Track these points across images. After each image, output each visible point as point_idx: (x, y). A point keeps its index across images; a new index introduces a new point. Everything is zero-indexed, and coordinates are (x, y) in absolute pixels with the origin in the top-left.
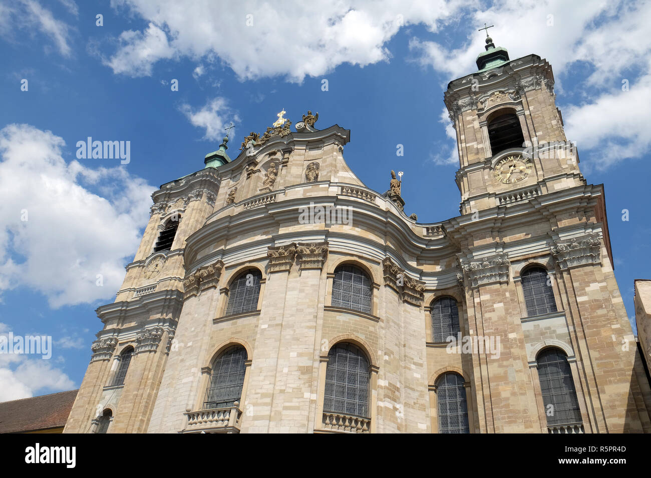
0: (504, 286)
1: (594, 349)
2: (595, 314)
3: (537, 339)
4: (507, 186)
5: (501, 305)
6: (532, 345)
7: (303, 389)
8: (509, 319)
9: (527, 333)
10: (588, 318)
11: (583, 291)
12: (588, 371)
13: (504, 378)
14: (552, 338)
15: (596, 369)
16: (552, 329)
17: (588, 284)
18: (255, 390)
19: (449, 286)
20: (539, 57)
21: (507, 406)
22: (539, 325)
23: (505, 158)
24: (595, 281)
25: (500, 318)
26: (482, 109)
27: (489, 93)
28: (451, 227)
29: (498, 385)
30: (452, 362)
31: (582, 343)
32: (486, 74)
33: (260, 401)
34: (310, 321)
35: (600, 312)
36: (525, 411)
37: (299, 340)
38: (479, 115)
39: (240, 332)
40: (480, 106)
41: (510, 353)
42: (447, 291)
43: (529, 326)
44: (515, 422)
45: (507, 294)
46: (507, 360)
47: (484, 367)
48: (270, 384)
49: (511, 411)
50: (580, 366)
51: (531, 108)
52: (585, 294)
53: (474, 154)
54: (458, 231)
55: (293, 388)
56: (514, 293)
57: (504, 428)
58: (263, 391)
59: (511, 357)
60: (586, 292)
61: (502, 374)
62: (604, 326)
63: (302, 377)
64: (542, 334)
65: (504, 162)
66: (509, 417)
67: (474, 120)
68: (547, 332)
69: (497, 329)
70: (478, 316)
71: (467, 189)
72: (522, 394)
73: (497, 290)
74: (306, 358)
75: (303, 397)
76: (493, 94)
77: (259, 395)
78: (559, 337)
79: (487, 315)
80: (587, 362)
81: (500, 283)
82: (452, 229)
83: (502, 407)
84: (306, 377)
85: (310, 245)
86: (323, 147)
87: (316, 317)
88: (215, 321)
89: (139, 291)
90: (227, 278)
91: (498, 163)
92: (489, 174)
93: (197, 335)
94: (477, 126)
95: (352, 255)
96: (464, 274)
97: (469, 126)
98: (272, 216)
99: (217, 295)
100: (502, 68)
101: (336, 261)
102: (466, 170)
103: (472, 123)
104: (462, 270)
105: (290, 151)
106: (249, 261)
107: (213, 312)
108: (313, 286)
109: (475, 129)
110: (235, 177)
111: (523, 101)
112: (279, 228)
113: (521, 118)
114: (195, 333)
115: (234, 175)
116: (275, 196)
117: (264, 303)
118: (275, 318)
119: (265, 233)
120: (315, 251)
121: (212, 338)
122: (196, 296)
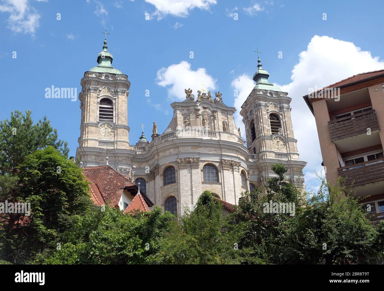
4: (277, 150)
20: (287, 95)
23: (276, 137)
26: (268, 110)
27: (271, 103)
38: (268, 113)
39: (215, 189)
40: (267, 108)
51: (286, 119)
54: (263, 163)
65: (276, 139)
67: (266, 114)
71: (264, 146)
82: (262, 162)
85: (235, 162)
86: (227, 114)
87: (240, 190)
88: (203, 183)
89: (101, 142)
90: (202, 165)
91: (274, 139)
92: (272, 143)
93: (196, 187)
94: (267, 118)
95: (243, 168)
96: (263, 179)
97: (264, 117)
98: (220, 145)
99: (200, 172)
100: (275, 92)
101: (241, 169)
102: (265, 138)
103: (265, 116)
104: (263, 177)
105: (216, 112)
106: (211, 161)
107: (200, 179)
108: (238, 178)
109: (266, 119)
110: (183, 110)
111: (283, 114)
112: (221, 150)
113: (282, 121)
114: (195, 185)
115: (183, 109)
116: (215, 134)
117: (222, 180)
118: (229, 188)
119: (215, 150)
120: (237, 165)
121: (202, 189)
122: (187, 169)
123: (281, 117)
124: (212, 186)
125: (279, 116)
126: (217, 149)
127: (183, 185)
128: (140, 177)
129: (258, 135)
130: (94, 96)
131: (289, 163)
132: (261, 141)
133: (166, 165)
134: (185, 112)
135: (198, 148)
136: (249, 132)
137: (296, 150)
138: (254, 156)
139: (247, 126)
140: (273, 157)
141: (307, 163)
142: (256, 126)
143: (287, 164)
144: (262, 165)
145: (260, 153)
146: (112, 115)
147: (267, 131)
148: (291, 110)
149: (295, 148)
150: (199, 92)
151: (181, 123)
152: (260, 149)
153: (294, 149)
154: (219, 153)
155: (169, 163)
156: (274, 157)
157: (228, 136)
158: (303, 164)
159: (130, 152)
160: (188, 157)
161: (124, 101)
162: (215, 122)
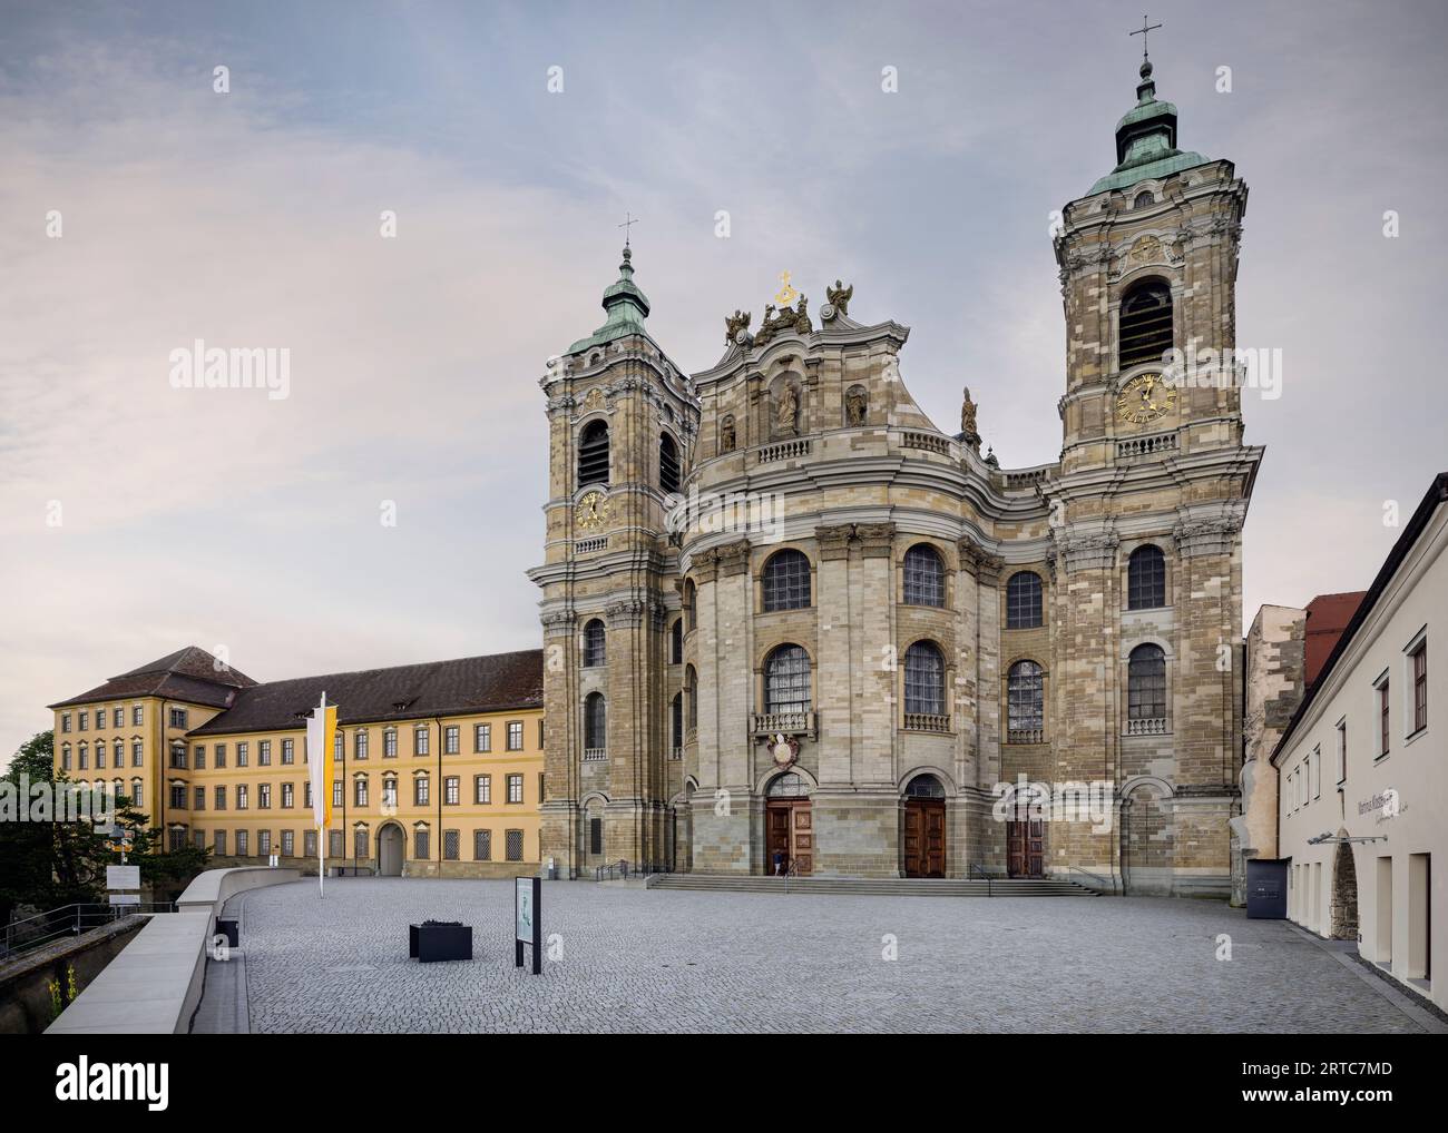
0: (1108, 572)
3: (1136, 636)
4: (1133, 427)
5: (1100, 595)
6: (1127, 642)
7: (883, 694)
8: (1107, 612)
9: (1123, 628)
11: (1199, 586)
12: (1184, 671)
13: (1091, 675)
14: (1151, 634)
15: (1193, 669)
16: (1154, 625)
17: (1208, 577)
18: (830, 695)
19: (1034, 560)
22: (1138, 620)
23: (1138, 377)
24: (1219, 575)
25: (1096, 611)
26: (1116, 274)
27: (1135, 238)
29: (1084, 681)
31: (1184, 643)
32: (1134, 190)
33: (835, 705)
34: (882, 621)
35: (1213, 611)
36: (1111, 706)
38: (1112, 286)
39: (793, 631)
41: (1103, 650)
42: (1030, 566)
43: (1130, 619)
44: (1096, 716)
45: (1110, 582)
46: (1099, 657)
49: (1094, 707)
50: (1176, 665)
52: (1201, 590)
53: (1092, 365)
55: (872, 693)
56: (1117, 582)
58: (838, 695)
59: (1104, 654)
61: (1090, 671)
62: (1213, 626)
63: (881, 681)
64: (1142, 629)
65: (1135, 383)
66: (1091, 712)
67: (1101, 295)
68: (1146, 628)
69: (1092, 623)
70: (1071, 606)
72: (1109, 690)
76: (1140, 239)
77: (834, 700)
78: (1160, 633)
79: (1083, 607)
80: (1185, 663)
83: (1086, 702)
84: (886, 681)
85: (872, 525)
86: (868, 355)
87: (889, 616)
88: (757, 617)
89: (580, 546)
90: (758, 561)
91: (1127, 385)
92: (1112, 405)
93: (735, 632)
94: (1106, 309)
95: (923, 535)
98: (812, 479)
99: (750, 584)
100: (1164, 182)
101: (904, 544)
102: (1078, 394)
103: (1097, 303)
106: (790, 541)
107: (752, 605)
108: (883, 578)
109: (1101, 316)
110: (723, 393)
112: (823, 498)
113: (1176, 303)
114: (732, 629)
115: (718, 392)
116: (807, 446)
117: (820, 598)
118: (838, 618)
119: (802, 502)
120: (879, 534)
121: (756, 636)
122: (716, 581)
123: (1175, 282)
126: (808, 497)
134: (729, 400)
138: (1044, 471)
140: (1105, 460)
147: (1099, 364)
150: (769, 310)
154: (817, 506)
157: (852, 439)
158: (1254, 458)
162: (813, 401)
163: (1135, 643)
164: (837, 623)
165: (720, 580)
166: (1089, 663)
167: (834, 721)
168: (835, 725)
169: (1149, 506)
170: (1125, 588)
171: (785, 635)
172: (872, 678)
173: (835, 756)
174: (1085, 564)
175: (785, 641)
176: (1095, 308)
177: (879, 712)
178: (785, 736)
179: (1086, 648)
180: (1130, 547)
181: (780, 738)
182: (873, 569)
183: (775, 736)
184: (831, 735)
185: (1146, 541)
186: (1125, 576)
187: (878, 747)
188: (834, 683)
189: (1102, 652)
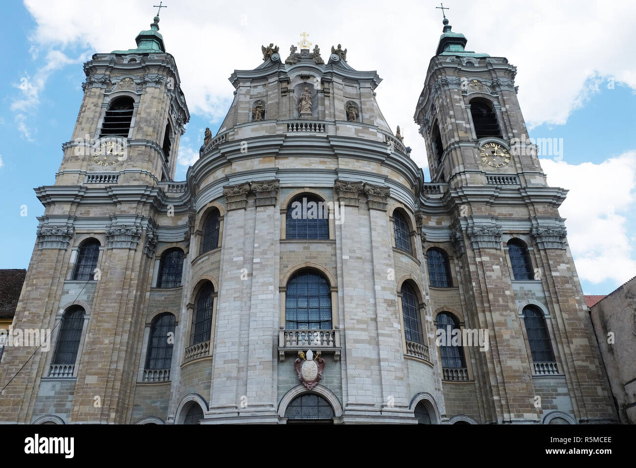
0: (498, 252)
1: (565, 312)
2: (565, 287)
3: (523, 298)
4: (492, 169)
5: (498, 267)
6: (519, 302)
7: (392, 320)
8: (504, 280)
9: (515, 292)
10: (559, 289)
11: (555, 268)
12: (561, 326)
13: (504, 324)
14: (533, 298)
15: (566, 326)
16: (533, 292)
17: (559, 263)
18: (350, 316)
19: (441, 241)
20: (507, 61)
21: (508, 345)
22: (523, 287)
23: (488, 143)
24: (564, 262)
25: (498, 277)
26: (465, 92)
27: (470, 79)
28: (455, 193)
29: (500, 329)
30: (447, 304)
31: (556, 306)
32: (465, 59)
33: (357, 326)
34: (385, 258)
35: (568, 286)
36: (520, 350)
37: (380, 275)
38: (465, 97)
39: (314, 258)
40: (464, 89)
41: (507, 306)
42: (439, 244)
43: (517, 286)
44: (514, 358)
45: (501, 259)
46: (506, 311)
47: (488, 314)
48: (363, 312)
49: (512, 350)
50: (554, 322)
51: (507, 106)
52: (557, 271)
53: (463, 132)
54: (460, 197)
56: (505, 259)
57: (508, 362)
58: (359, 318)
59: (509, 309)
60: (558, 269)
61: (503, 321)
62: (571, 296)
63: (389, 308)
64: (526, 295)
65: (487, 146)
66: (510, 354)
67: (460, 100)
68: (529, 294)
69: (497, 286)
70: (480, 272)
71: (460, 162)
72: (517, 338)
73: (493, 255)
74: (389, 292)
75: (393, 327)
76: (472, 80)
77: (355, 321)
78: (538, 299)
79: (488, 273)
80: (559, 321)
81: (496, 249)
82: (456, 195)
83: (505, 346)
84: (392, 309)
85: (375, 187)
86: (358, 88)
87: (389, 256)
88: (282, 241)
89: (92, 177)
90: (284, 199)
91: (483, 146)
92: (478, 154)
93: (264, 253)
94: (463, 106)
95: (401, 203)
96: (462, 235)
97: (456, 104)
98: (332, 147)
99: (278, 215)
100: (479, 59)
101: (392, 206)
102: (460, 145)
103: (459, 102)
104: (461, 231)
105: (330, 82)
106: (310, 188)
107: (278, 232)
108: (382, 226)
109: (462, 109)
110: (255, 87)
111: (500, 98)
112: (338, 162)
113: (498, 113)
114: (261, 250)
115: (253, 85)
116: (324, 126)
117: (337, 233)
118: (354, 251)
119: (321, 162)
120: (380, 193)
121: (281, 258)
122: (245, 209)
123: (495, 103)
124: (308, 248)
125: (490, 102)
126: (326, 160)
127: (232, 250)
128: (174, 245)
129: (447, 143)
130: (98, 93)
131: (524, 194)
132: (452, 154)
133: (205, 208)
134: (259, 91)
135: (277, 161)
136: (432, 148)
137: (537, 166)
138: (439, 186)
139: (427, 139)
140: (482, 184)
141: (568, 191)
142: (440, 127)
143: (519, 196)
144: (457, 202)
145: (452, 178)
146: (129, 125)
147: (466, 132)
148: (516, 89)
149: (535, 162)
150: (293, 49)
151: (247, 112)
152: (451, 170)
153: (533, 164)
154: (333, 167)
155: (211, 202)
156: (484, 183)
157: (355, 129)
158: (559, 195)
159: (145, 191)
160: (250, 181)
161: (155, 98)
162: (327, 102)
163: (524, 304)
164: (353, 255)
165: (248, 209)
166: (501, 315)
167: (357, 341)
168: (358, 345)
169: (512, 215)
170: (510, 265)
171: (308, 260)
172: (383, 304)
173: (359, 376)
174: (484, 245)
175: (309, 265)
176: (458, 104)
177: (390, 336)
178: (315, 352)
179: (497, 304)
180: (507, 238)
181: (310, 354)
182: (376, 218)
183: (305, 352)
184: (354, 354)
185: (515, 236)
186: (508, 256)
187: (392, 369)
188: (354, 305)
189: (506, 308)
